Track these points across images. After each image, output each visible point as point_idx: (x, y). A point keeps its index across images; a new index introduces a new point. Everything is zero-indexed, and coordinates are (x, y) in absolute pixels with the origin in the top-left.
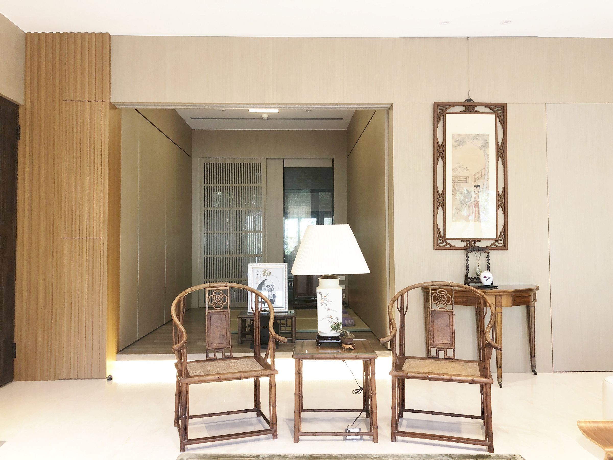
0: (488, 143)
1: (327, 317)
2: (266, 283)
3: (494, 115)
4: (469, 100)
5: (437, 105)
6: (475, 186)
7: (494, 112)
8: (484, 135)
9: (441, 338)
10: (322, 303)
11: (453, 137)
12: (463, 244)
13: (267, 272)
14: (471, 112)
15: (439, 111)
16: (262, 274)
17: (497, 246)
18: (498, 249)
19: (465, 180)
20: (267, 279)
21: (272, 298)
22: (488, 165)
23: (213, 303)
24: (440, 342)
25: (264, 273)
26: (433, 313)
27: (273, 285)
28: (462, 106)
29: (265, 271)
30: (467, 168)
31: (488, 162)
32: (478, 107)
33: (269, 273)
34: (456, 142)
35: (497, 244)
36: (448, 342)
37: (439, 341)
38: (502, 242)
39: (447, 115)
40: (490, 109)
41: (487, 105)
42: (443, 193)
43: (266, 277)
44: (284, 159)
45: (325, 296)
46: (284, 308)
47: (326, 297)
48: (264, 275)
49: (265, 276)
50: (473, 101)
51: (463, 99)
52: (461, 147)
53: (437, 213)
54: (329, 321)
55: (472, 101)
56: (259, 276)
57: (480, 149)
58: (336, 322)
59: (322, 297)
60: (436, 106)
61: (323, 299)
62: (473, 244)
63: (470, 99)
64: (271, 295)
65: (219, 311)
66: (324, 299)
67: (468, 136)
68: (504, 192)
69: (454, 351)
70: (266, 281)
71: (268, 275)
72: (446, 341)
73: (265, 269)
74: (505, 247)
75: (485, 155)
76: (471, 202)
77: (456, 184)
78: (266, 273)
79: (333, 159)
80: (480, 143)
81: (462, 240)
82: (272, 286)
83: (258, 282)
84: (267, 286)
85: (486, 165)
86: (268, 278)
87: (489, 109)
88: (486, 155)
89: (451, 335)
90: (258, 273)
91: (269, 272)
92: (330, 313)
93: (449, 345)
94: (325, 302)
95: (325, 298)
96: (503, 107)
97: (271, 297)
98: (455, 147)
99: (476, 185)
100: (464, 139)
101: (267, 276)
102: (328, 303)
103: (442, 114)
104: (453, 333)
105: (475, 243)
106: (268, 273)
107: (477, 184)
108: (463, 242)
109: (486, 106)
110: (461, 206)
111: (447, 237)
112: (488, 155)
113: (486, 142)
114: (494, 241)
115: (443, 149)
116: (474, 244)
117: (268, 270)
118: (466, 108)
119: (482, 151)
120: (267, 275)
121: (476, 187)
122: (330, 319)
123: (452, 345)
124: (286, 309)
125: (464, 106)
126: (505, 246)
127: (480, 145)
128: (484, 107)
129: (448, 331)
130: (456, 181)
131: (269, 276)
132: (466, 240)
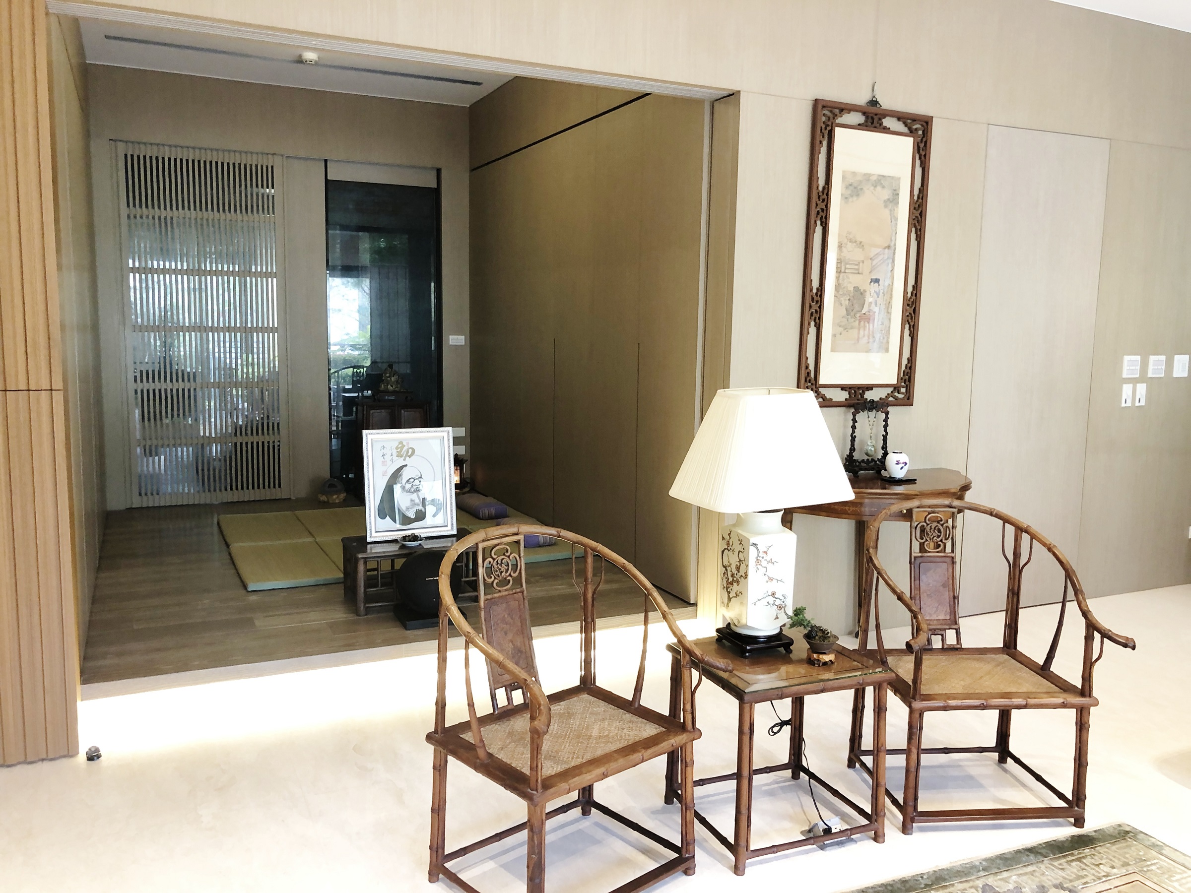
0: (898, 194)
1: (765, 595)
2: (406, 474)
3: (912, 139)
4: (874, 103)
5: (818, 106)
6: (872, 281)
7: (911, 132)
8: (892, 178)
9: (935, 609)
10: (759, 566)
11: (844, 178)
12: (842, 396)
13: (405, 448)
14: (875, 127)
15: (824, 119)
16: (395, 454)
17: (896, 398)
18: (898, 403)
19: (856, 267)
20: (406, 465)
21: (420, 508)
22: (896, 240)
23: (492, 576)
24: (934, 617)
25: (399, 450)
26: (918, 561)
27: (421, 477)
28: (861, 114)
29: (400, 446)
30: (862, 244)
31: (896, 233)
32: (888, 118)
33: (410, 451)
34: (847, 188)
35: (896, 394)
36: (948, 617)
37: (931, 615)
38: (903, 390)
39: (838, 131)
40: (906, 126)
41: (901, 117)
42: (819, 293)
43: (404, 460)
44: (326, 161)
45: (764, 552)
46: (449, 528)
47: (766, 553)
48: (399, 455)
49: (403, 458)
50: (879, 104)
51: (862, 99)
52: (855, 198)
53: (808, 333)
54: (768, 603)
55: (878, 106)
56: (388, 457)
57: (886, 206)
58: (782, 603)
59: (759, 553)
60: (820, 107)
61: (760, 559)
62: (860, 394)
63: (875, 99)
64: (417, 501)
65: (506, 593)
66: (763, 558)
67: (867, 176)
68: (916, 294)
69: (958, 634)
70: (404, 468)
71: (409, 454)
72: (943, 615)
73: (401, 443)
74: (908, 401)
75: (891, 219)
76: (863, 312)
77: (842, 275)
78: (403, 450)
79: (439, 171)
80: (886, 194)
81: (843, 388)
82: (420, 479)
83: (386, 471)
84: (408, 481)
85: (891, 240)
86: (408, 461)
87: (903, 125)
88: (894, 219)
89: (952, 603)
90: (385, 451)
91: (411, 448)
92: (773, 587)
93: (949, 622)
94: (764, 563)
95: (764, 555)
96: (927, 123)
97: (418, 505)
98: (845, 198)
99: (873, 278)
100: (861, 182)
101: (408, 458)
102: (770, 566)
103: (828, 125)
104: (955, 598)
105: (864, 393)
106: (408, 452)
107: (875, 278)
108: (844, 391)
109: (899, 119)
110: (846, 320)
111: (822, 380)
112: (896, 219)
113: (895, 193)
114: (892, 389)
115: (826, 201)
116: (862, 395)
117: (408, 444)
118: (867, 117)
119: (887, 211)
120: (407, 455)
121: (873, 283)
122: (771, 599)
123: (953, 623)
124: (452, 529)
125: (864, 113)
126: (908, 399)
127: (886, 197)
128: (895, 119)
129: (947, 596)
130: (843, 271)
131: (410, 457)
132: (850, 388)
